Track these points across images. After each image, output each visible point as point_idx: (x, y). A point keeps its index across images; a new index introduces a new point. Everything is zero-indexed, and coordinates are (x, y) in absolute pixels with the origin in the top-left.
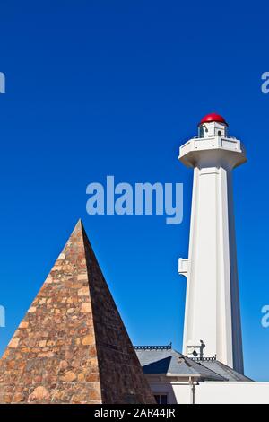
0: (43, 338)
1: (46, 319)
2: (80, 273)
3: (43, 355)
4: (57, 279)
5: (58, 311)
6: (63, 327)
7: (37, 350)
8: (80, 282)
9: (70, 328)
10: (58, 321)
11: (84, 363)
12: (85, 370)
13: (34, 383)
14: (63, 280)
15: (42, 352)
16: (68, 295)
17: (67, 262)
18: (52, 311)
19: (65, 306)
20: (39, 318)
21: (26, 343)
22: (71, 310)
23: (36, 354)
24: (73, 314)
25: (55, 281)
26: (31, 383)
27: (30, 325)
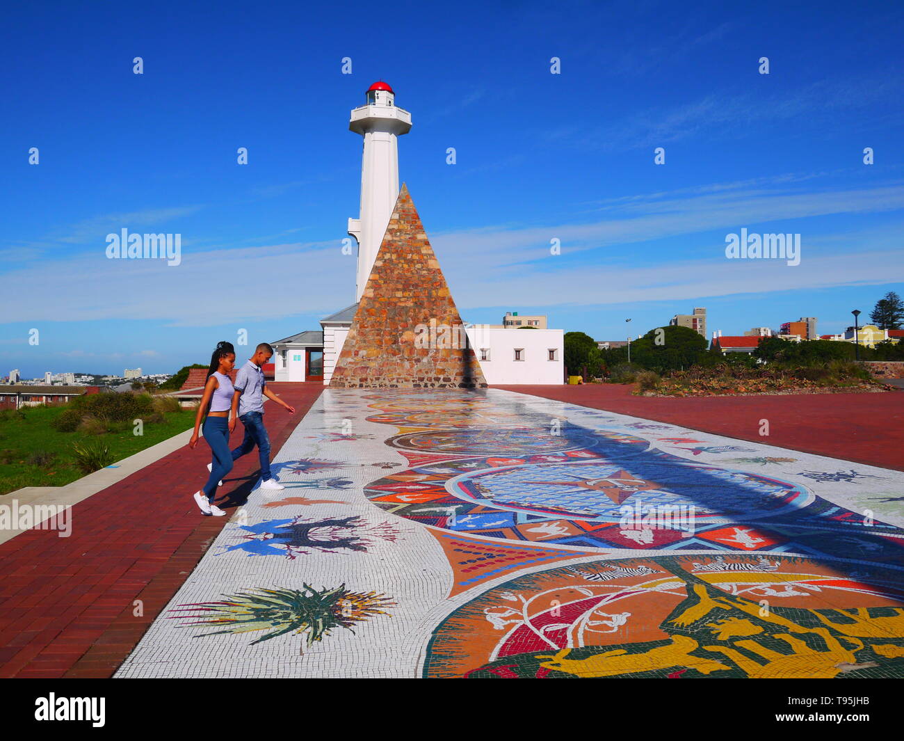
0: (398, 290)
1: (396, 272)
2: (418, 233)
3: (403, 305)
4: (396, 236)
5: (406, 266)
6: (415, 280)
7: (394, 300)
8: (421, 241)
9: (423, 282)
10: (409, 274)
11: (445, 312)
12: (448, 317)
13: (400, 328)
14: (402, 238)
15: (401, 302)
16: (411, 252)
17: (402, 222)
18: (400, 265)
19: (412, 262)
20: (388, 271)
21: (382, 293)
22: (419, 266)
23: (396, 305)
24: (422, 269)
25: (395, 238)
26: (398, 328)
27: (381, 277)
